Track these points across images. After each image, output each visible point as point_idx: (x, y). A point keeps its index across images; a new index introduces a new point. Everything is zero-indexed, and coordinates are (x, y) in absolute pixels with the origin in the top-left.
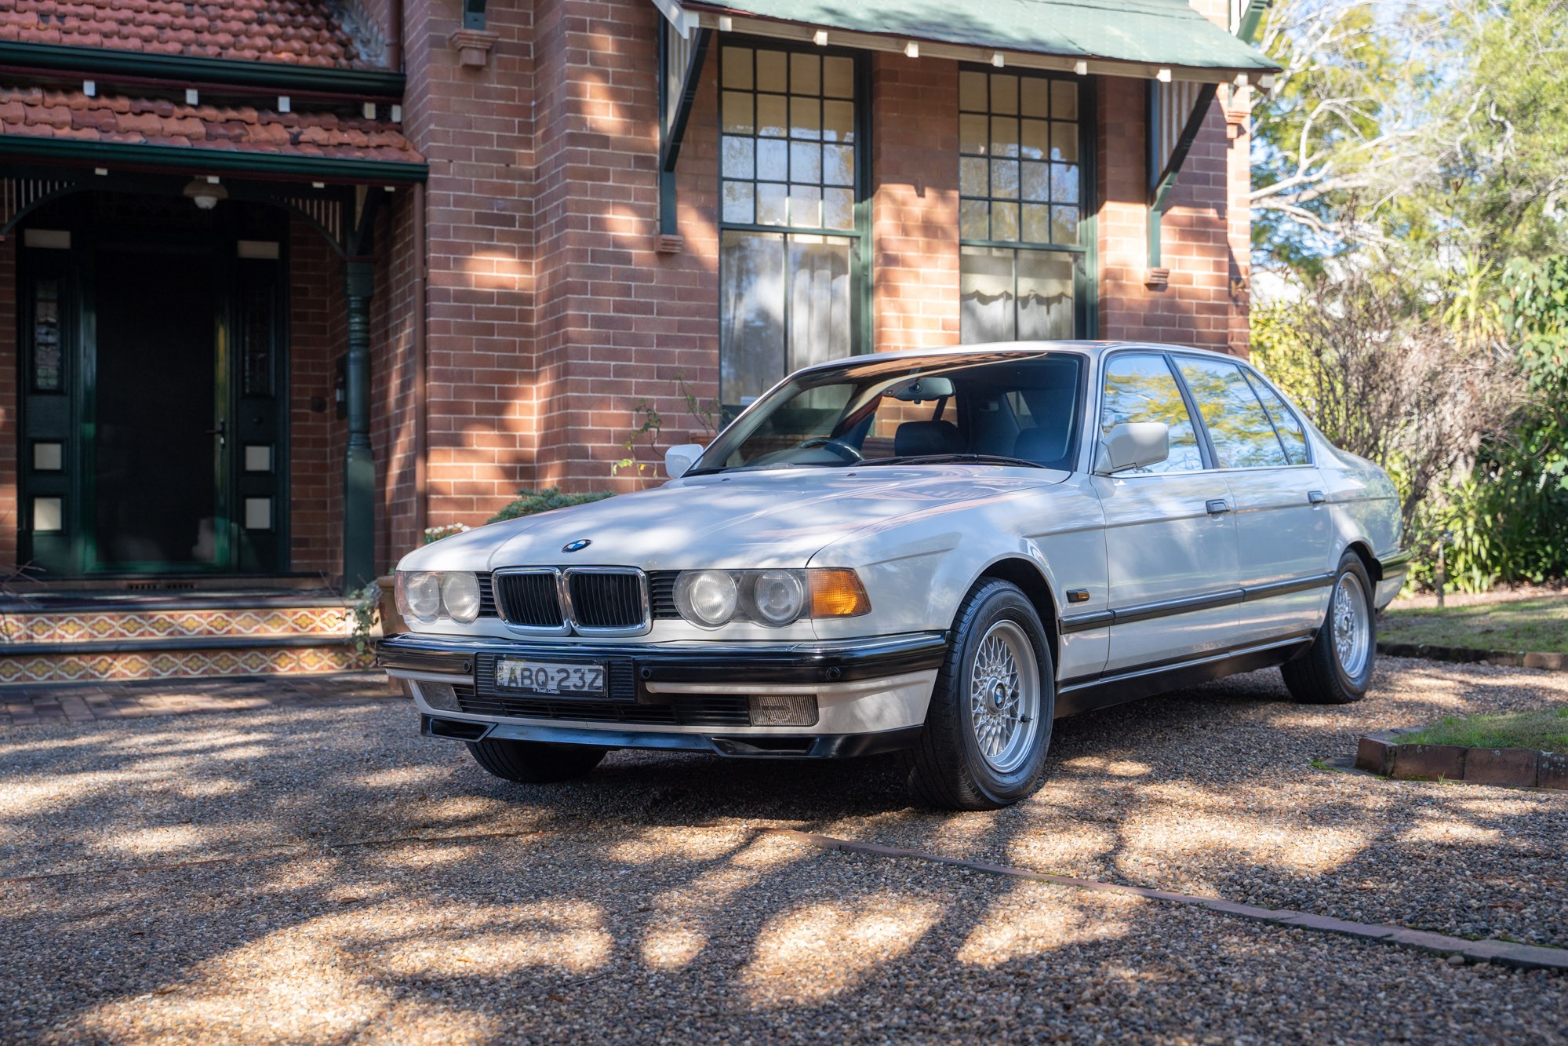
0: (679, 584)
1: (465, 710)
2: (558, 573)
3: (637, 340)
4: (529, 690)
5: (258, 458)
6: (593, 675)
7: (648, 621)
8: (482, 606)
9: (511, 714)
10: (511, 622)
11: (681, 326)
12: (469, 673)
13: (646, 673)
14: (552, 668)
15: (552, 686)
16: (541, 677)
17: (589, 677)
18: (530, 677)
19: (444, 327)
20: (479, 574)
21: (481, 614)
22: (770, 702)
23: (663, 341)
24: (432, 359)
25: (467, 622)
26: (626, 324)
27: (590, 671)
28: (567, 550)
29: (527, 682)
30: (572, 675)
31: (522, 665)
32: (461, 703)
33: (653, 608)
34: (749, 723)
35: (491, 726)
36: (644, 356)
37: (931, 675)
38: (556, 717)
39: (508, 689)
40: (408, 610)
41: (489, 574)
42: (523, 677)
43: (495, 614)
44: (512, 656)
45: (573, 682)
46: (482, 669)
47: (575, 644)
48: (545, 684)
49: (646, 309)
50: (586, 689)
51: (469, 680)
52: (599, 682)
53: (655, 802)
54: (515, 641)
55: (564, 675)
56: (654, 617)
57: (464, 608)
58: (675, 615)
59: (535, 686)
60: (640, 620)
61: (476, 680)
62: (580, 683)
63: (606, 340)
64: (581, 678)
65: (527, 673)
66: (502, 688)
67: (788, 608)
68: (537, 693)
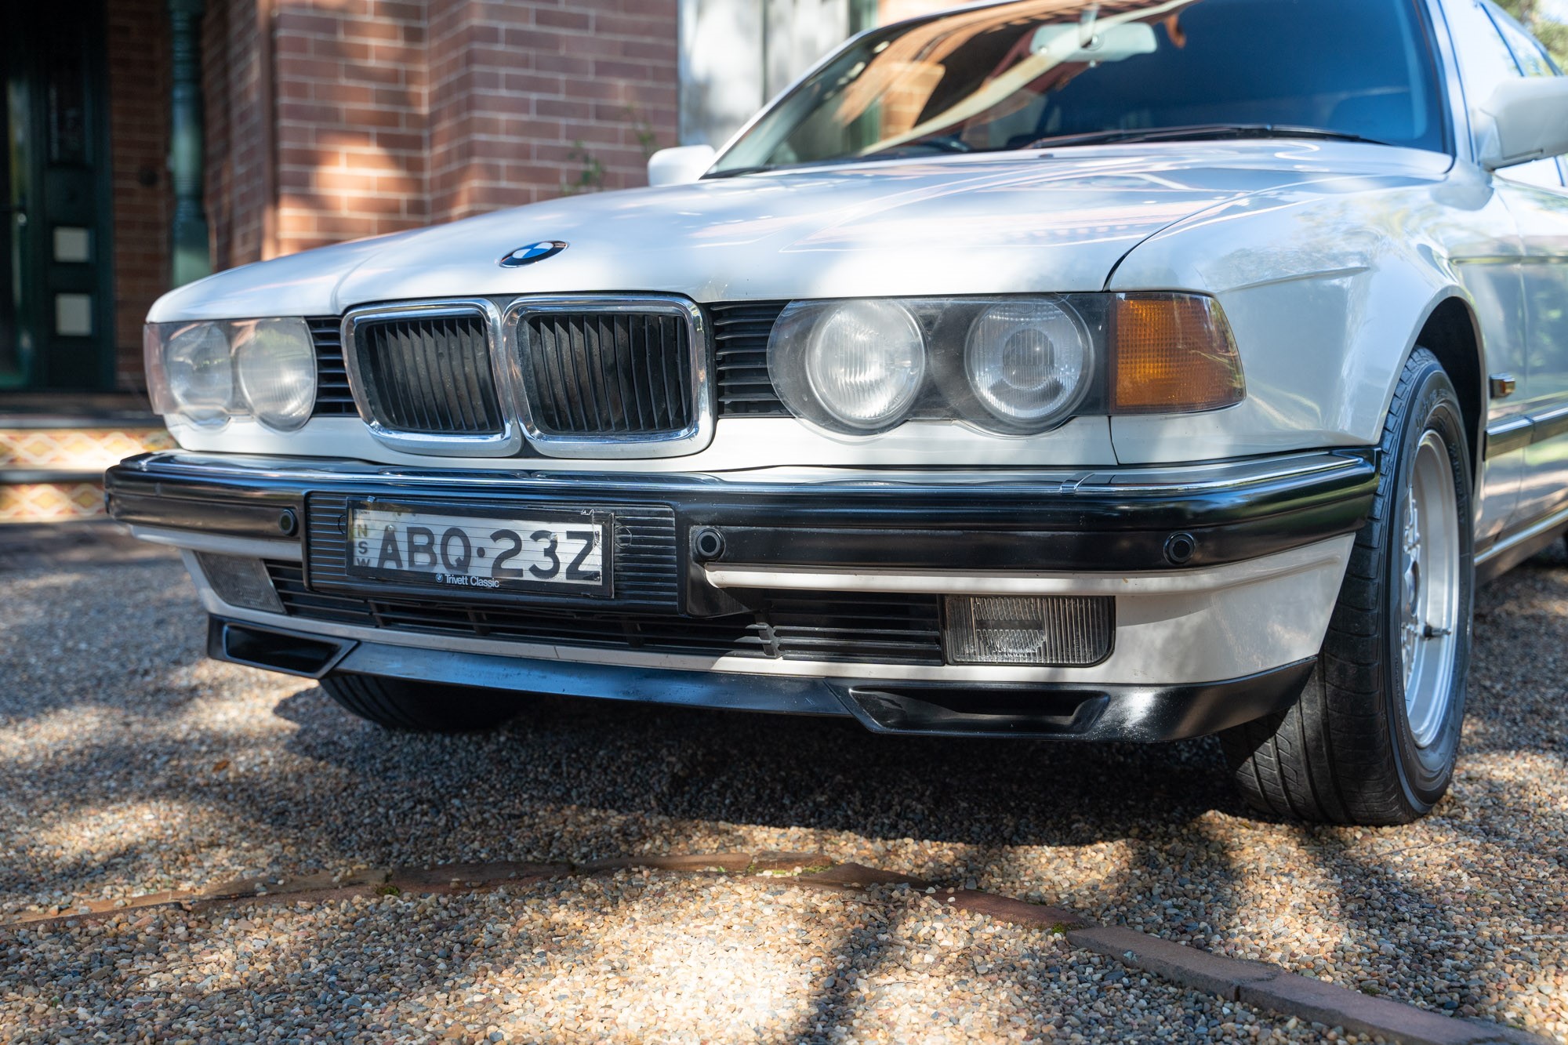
0: (782, 335)
1: (291, 611)
2: (493, 312)
3: (567, 65)
4: (428, 578)
5: (72, 245)
6: (580, 544)
7: (705, 418)
8: (321, 392)
9: (388, 623)
10: (384, 426)
11: (628, 49)
12: (292, 536)
13: (708, 543)
14: (479, 529)
15: (481, 570)
16: (456, 550)
17: (568, 551)
18: (428, 548)
19: (299, 45)
20: (313, 322)
21: (320, 409)
22: (996, 611)
23: (603, 68)
24: (283, 90)
25: (292, 425)
26: (553, 42)
27: (571, 535)
28: (510, 261)
29: (422, 559)
30: (528, 544)
31: (407, 520)
32: (284, 598)
33: (718, 393)
34: (941, 659)
35: (347, 646)
36: (574, 89)
37: (1342, 547)
38: (485, 633)
39: (380, 575)
40: (172, 405)
41: (333, 321)
42: (413, 549)
43: (350, 410)
44: (386, 501)
45: (531, 559)
46: (321, 532)
47: (530, 473)
48: (464, 564)
49: (581, 22)
50: (561, 577)
51: (292, 551)
52: (594, 562)
53: (678, 784)
54: (395, 469)
55: (509, 544)
56: (719, 411)
57: (284, 395)
58: (773, 407)
59: (440, 569)
60: (685, 419)
61: (308, 552)
62: (546, 564)
63: (525, 63)
64: (550, 552)
65: (421, 540)
66: (364, 572)
67: (1055, 389)
68: (444, 584)
